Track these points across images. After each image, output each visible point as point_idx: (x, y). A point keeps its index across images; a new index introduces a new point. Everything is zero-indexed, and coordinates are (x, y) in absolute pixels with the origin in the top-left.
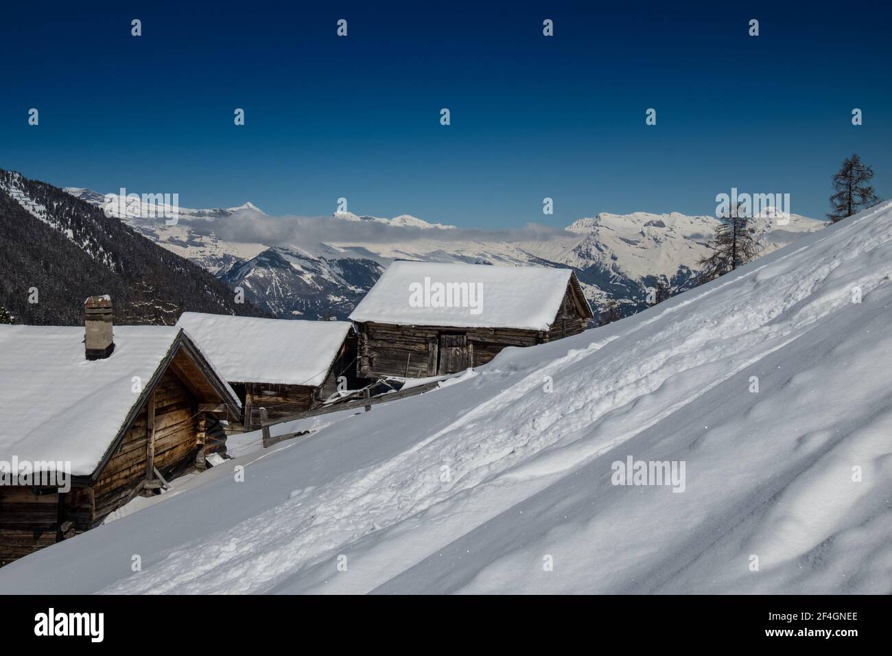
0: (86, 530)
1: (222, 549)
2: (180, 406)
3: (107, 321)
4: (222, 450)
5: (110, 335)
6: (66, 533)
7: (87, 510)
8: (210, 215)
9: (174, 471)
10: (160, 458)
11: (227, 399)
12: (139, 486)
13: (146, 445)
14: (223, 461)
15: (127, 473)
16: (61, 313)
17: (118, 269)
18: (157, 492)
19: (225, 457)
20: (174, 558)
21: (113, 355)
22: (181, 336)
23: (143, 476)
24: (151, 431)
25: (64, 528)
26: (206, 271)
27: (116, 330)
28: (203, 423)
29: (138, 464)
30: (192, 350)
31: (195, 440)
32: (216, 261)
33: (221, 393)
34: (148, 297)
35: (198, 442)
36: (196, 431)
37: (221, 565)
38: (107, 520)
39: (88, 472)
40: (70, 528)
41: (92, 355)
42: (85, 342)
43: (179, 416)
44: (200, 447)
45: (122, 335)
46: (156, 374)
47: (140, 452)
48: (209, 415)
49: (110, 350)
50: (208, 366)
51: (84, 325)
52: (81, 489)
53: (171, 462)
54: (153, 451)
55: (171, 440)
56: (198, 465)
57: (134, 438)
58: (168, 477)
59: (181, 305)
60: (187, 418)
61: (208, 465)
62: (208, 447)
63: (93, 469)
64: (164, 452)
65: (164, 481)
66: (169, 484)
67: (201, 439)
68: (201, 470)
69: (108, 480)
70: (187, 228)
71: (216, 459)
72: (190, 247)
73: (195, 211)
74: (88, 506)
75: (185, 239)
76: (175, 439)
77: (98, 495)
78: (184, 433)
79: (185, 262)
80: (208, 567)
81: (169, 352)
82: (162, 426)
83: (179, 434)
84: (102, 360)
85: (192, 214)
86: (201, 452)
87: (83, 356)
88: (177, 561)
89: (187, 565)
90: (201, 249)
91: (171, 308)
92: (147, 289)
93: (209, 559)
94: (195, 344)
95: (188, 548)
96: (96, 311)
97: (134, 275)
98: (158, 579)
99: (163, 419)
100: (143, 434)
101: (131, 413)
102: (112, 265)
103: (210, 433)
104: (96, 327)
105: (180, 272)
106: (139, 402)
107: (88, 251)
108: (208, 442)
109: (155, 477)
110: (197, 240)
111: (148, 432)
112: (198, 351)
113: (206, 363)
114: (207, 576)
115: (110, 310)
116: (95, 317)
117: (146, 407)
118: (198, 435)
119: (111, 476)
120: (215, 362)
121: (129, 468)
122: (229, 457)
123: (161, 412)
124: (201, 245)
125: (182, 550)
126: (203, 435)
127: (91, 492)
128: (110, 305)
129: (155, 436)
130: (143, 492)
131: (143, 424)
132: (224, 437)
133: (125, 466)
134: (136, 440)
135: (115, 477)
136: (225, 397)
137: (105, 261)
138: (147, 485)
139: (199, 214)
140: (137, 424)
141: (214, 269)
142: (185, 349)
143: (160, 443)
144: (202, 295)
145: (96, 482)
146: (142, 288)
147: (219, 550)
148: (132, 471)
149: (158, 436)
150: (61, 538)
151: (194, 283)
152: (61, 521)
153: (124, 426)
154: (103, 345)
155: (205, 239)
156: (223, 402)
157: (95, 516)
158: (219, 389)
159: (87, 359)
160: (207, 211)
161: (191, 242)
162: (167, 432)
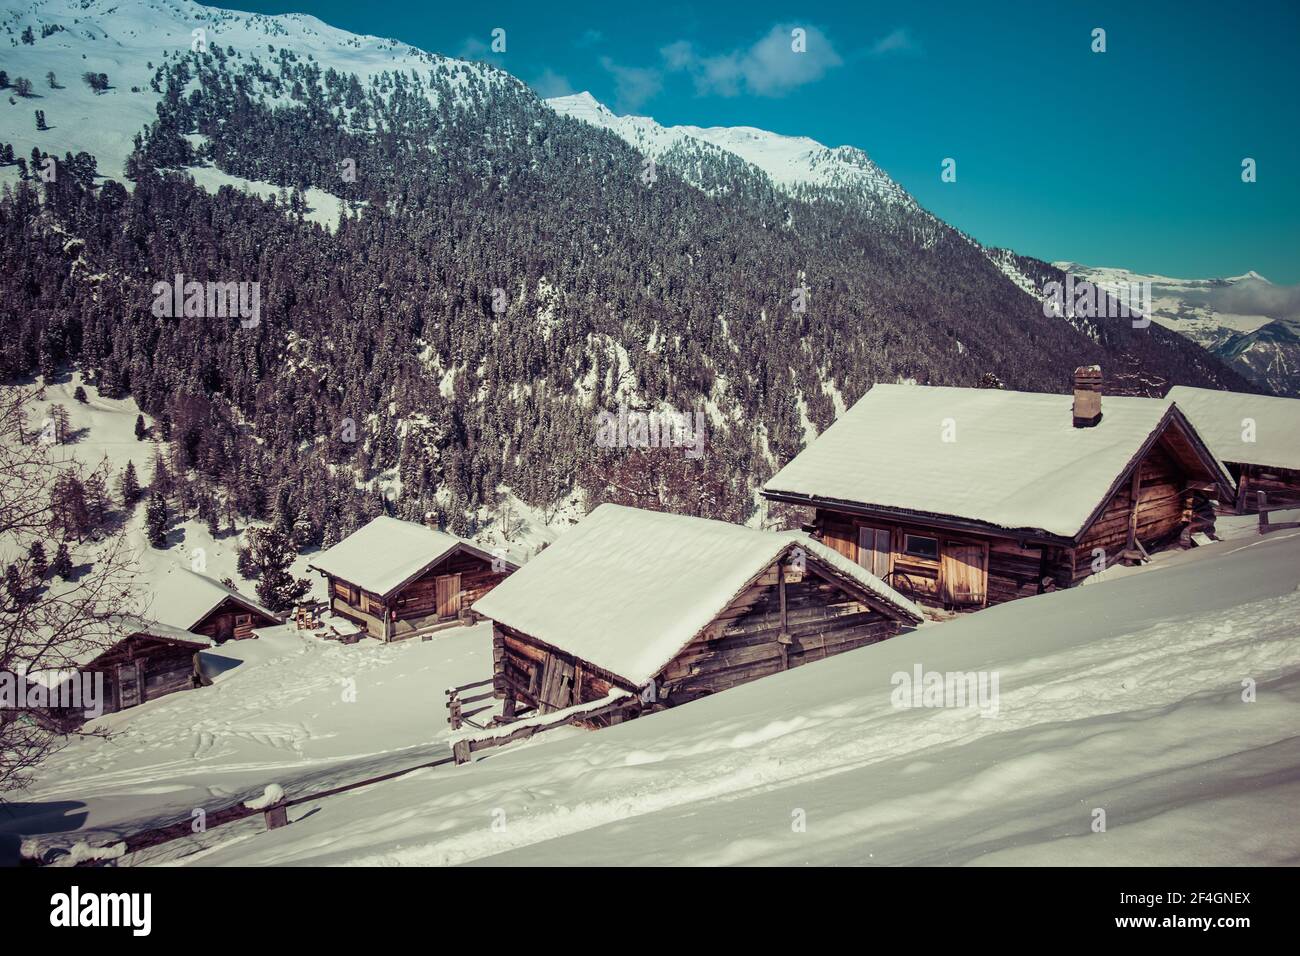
0: (1066, 587)
1: (1216, 629)
2: (1165, 481)
3: (1096, 391)
4: (1210, 531)
5: (1098, 405)
6: (1047, 587)
7: (1068, 569)
8: (1205, 285)
9: (1157, 545)
10: (1142, 530)
11: (1218, 477)
12: (1120, 554)
13: (1128, 516)
14: (1211, 542)
15: (1108, 540)
16: (1044, 383)
17: (1102, 341)
18: (1137, 562)
19: (1212, 538)
20: (1161, 629)
21: (1100, 425)
22: (1173, 408)
23: (1123, 546)
24: (1135, 502)
25: (1046, 581)
26: (1197, 344)
27: (1104, 399)
28: (1190, 500)
29: (1119, 533)
30: (1184, 424)
31: (1181, 517)
32: (1209, 334)
33: (1214, 472)
34: (1133, 370)
35: (1184, 519)
36: (1181, 507)
37: (1216, 644)
38: (1086, 582)
39: (1071, 533)
40: (1050, 583)
41: (1080, 423)
42: (1073, 410)
43: (1165, 491)
44: (1186, 524)
45: (1109, 405)
46: (1144, 446)
47: (1122, 521)
48: (1197, 493)
49: (1097, 419)
50: (1201, 442)
51: (1073, 394)
52: (1063, 549)
53: (1153, 535)
54: (1135, 522)
55: (1155, 514)
56: (1182, 542)
57: (1117, 507)
58: (1150, 550)
59: (1167, 378)
60: (1173, 493)
61: (1194, 544)
62: (1195, 525)
63: (1077, 532)
64: (1147, 525)
65: (1145, 553)
66: (1151, 557)
67: (1187, 516)
68: (1186, 547)
69: (1089, 545)
70: (1178, 300)
71: (1202, 539)
72: (1180, 319)
73: (1188, 282)
74: (1069, 566)
75: (1174, 310)
76: (1159, 514)
77: (1078, 557)
78: (1168, 508)
79: (1175, 335)
80: (1200, 644)
81: (1159, 425)
82: (1146, 498)
83: (1165, 509)
84: (1089, 428)
85: (1185, 285)
86: (1187, 530)
87: (1071, 423)
88: (1164, 631)
89: (1176, 638)
90: (1193, 321)
91: (1157, 381)
92: (1132, 361)
93: (1200, 636)
94: (1188, 418)
95: (1175, 621)
96: (1085, 381)
97: (1118, 348)
98: (1144, 646)
99: (1147, 491)
100: (1126, 505)
101: (1116, 482)
102: (1097, 337)
103: (1198, 512)
104: (1084, 396)
105: (1168, 345)
106: (1125, 472)
107: (1073, 323)
108: (1195, 520)
109: (1136, 548)
110: (1189, 312)
111: (1132, 503)
112: (1190, 426)
113: (1199, 438)
114: (1200, 652)
115: (1100, 381)
116: (1083, 387)
117: (1131, 478)
118: (1185, 512)
119: (1092, 541)
120: (1208, 438)
121: (1111, 536)
122: (1217, 539)
123: (1146, 484)
124: (1193, 317)
125: (1169, 622)
126: (1190, 512)
127: (1071, 552)
128: (1100, 375)
129: (1138, 508)
130: (1123, 561)
131: (1126, 494)
132: (1214, 518)
133: (1106, 533)
134: (1119, 509)
135: (1096, 543)
136: (1216, 475)
137: (1089, 333)
138: (1127, 555)
139: (1193, 285)
140: (1121, 494)
141: (1206, 343)
142: (1176, 424)
143: (1143, 515)
144: (1191, 370)
145: (1077, 544)
146: (1126, 359)
147: (1212, 629)
148: (1113, 539)
149: (1141, 508)
150: (1041, 591)
151: (1183, 356)
152: (1043, 575)
153: (1108, 494)
154: (1092, 415)
155: (1198, 311)
156: (1214, 481)
157: (1074, 577)
158: (1210, 466)
159: (1074, 426)
160: (1202, 281)
161: (1182, 314)
162: (1150, 505)
